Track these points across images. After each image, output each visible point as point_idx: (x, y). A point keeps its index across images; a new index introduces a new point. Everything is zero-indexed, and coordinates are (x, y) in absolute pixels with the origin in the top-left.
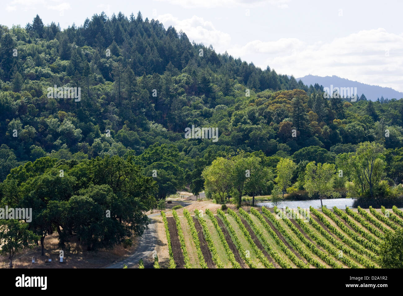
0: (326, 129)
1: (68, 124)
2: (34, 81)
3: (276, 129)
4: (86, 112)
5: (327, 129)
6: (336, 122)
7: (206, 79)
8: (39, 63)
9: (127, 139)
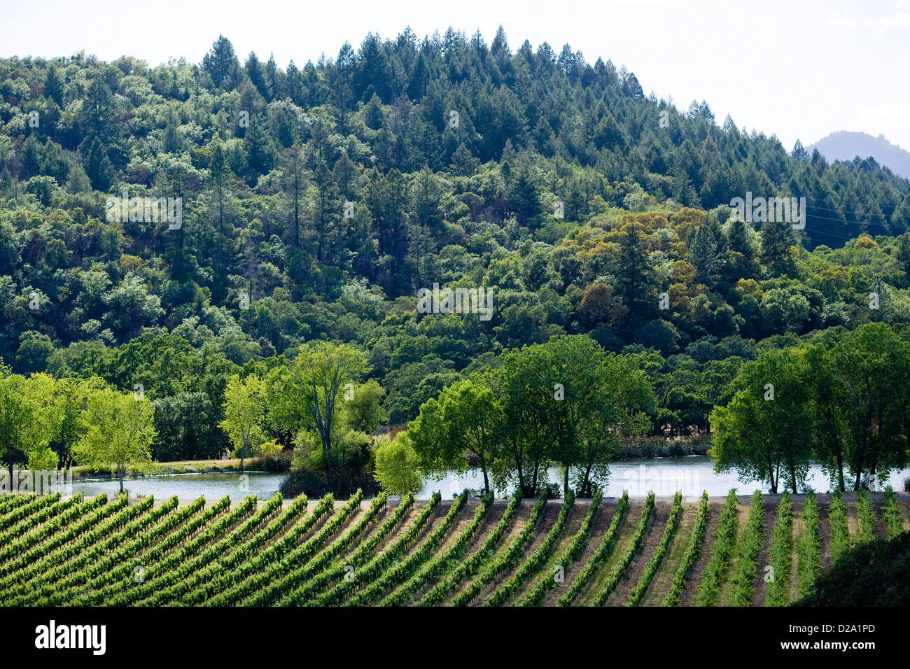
0: (702, 302)
1: (132, 286)
2: (132, 186)
3: (575, 301)
4: (190, 258)
5: (705, 302)
6: (744, 285)
7: (526, 183)
8: (173, 146)
9: (269, 319)
